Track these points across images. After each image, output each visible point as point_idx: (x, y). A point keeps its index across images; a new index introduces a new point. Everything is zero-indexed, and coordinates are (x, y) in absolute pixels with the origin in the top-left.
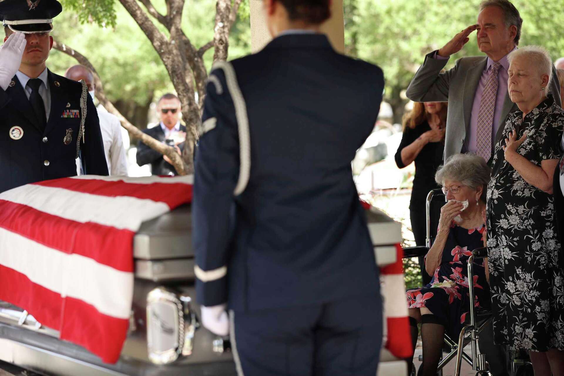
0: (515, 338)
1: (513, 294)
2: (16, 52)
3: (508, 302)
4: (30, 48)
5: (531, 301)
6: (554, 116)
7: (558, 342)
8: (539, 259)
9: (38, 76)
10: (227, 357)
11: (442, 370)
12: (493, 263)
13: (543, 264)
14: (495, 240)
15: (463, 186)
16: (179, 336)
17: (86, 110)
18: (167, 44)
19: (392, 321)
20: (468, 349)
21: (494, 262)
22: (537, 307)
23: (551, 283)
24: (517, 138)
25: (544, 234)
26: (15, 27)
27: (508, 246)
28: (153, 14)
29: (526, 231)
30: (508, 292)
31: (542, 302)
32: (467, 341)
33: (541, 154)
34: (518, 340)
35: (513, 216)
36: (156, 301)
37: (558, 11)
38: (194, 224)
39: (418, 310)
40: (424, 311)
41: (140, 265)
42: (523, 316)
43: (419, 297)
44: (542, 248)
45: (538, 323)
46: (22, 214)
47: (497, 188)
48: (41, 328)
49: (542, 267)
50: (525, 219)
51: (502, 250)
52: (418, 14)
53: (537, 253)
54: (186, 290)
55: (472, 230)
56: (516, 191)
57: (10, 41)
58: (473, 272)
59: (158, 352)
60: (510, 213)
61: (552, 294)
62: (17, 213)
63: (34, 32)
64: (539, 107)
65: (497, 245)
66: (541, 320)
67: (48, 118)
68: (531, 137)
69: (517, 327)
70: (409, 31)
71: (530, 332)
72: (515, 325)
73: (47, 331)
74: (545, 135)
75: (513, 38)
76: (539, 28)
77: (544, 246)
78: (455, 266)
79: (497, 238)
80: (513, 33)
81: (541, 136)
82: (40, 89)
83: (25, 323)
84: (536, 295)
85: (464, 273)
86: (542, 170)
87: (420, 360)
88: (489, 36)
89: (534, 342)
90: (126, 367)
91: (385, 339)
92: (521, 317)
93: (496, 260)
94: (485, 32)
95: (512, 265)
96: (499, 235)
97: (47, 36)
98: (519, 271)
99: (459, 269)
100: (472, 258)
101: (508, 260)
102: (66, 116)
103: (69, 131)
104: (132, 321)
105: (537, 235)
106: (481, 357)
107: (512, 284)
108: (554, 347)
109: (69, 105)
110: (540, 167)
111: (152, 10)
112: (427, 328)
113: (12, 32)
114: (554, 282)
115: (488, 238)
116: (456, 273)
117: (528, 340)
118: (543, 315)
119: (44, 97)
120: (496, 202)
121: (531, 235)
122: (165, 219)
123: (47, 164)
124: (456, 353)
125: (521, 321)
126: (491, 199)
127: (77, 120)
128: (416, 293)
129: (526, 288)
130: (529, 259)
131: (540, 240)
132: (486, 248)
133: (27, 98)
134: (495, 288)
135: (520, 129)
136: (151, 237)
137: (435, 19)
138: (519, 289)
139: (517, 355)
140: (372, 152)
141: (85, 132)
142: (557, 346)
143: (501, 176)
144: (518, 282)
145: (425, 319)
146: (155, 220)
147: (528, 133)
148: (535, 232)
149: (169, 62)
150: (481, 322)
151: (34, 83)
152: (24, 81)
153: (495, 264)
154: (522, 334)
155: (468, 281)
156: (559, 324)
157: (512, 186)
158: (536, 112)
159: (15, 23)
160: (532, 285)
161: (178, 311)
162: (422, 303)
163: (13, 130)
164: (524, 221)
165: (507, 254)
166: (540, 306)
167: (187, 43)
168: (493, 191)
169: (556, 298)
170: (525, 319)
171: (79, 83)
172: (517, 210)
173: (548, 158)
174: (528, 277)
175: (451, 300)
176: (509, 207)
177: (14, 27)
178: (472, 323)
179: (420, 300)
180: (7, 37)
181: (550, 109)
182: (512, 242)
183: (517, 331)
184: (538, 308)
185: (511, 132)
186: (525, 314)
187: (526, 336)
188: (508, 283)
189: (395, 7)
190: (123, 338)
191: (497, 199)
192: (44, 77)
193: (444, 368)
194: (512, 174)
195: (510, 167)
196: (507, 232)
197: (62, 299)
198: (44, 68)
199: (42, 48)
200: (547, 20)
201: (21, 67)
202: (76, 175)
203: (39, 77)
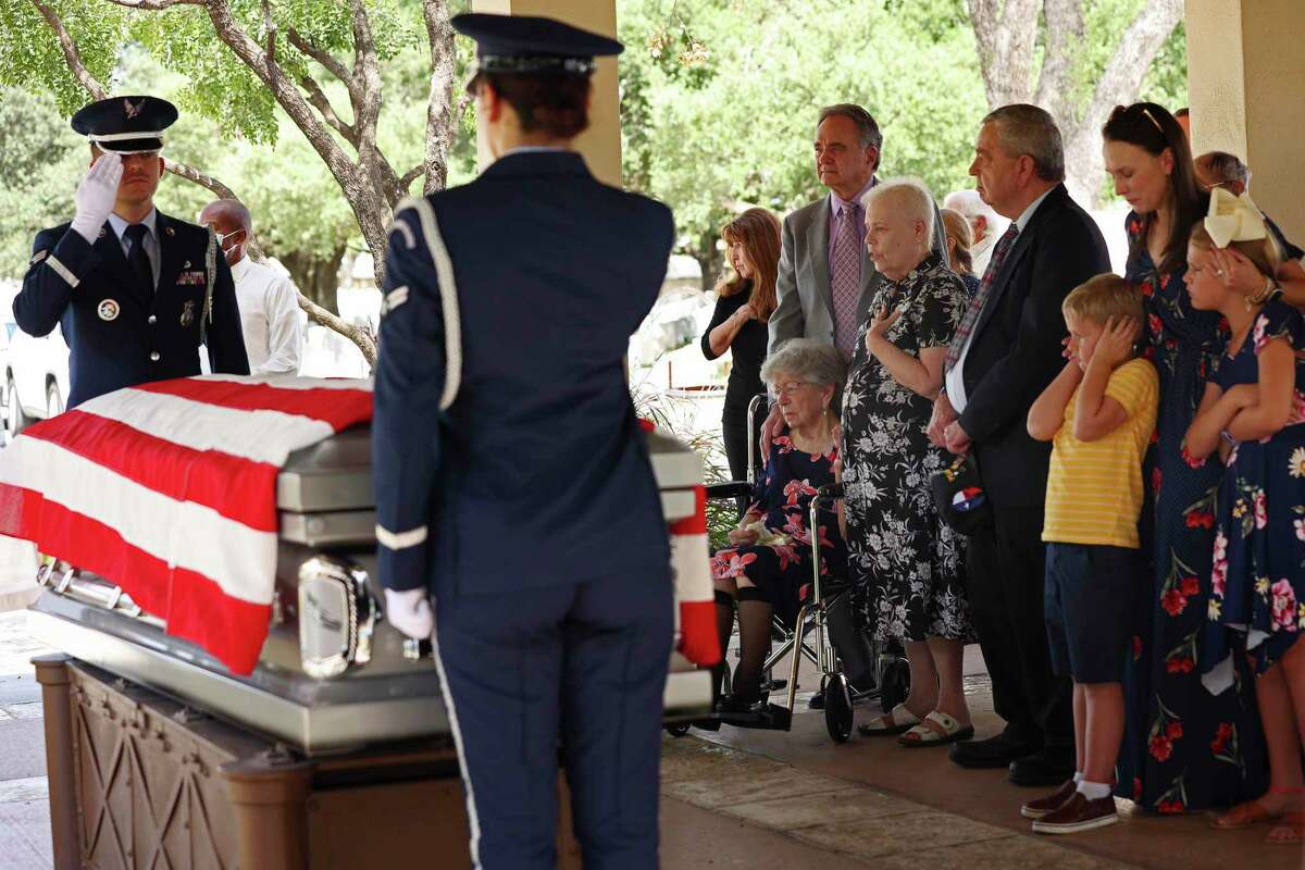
0: (880, 619)
1: (878, 553)
2: (107, 185)
3: (869, 565)
4: (127, 177)
5: (903, 564)
6: (937, 281)
7: (946, 626)
8: (917, 500)
9: (142, 219)
10: (425, 666)
11: (771, 671)
12: (851, 506)
13: (922, 508)
14: (853, 471)
15: (805, 383)
16: (350, 633)
17: (214, 272)
18: (353, 169)
19: (687, 608)
20: (811, 639)
21: (853, 504)
22: (912, 573)
23: (934, 535)
24: (888, 315)
25: (925, 461)
26: (106, 145)
27: (872, 479)
28: (331, 123)
29: (898, 457)
30: (870, 549)
31: (920, 566)
32: (809, 627)
33: (918, 340)
34: (883, 623)
35: (879, 433)
36: (314, 576)
37: (949, 124)
38: (375, 458)
39: (733, 580)
40: (743, 582)
41: (288, 520)
42: (893, 587)
43: (735, 560)
44: (921, 483)
45: (913, 596)
46: (113, 436)
47: (855, 390)
48: (140, 614)
49: (920, 512)
50: (898, 437)
51: (863, 485)
52: (741, 126)
53: (913, 491)
54: (361, 560)
55: (816, 455)
56: (885, 395)
57: (98, 166)
58: (819, 521)
59: (317, 659)
60: (875, 429)
61: (936, 554)
62: (105, 434)
63: (136, 152)
64: (918, 269)
65: (857, 479)
66: (917, 593)
67: (156, 285)
68: (905, 314)
69: (883, 602)
70: (728, 151)
71: (902, 610)
72: (880, 599)
73: (150, 619)
74: (923, 310)
75: (872, 164)
76: (922, 148)
77: (924, 479)
78: (791, 511)
79: (856, 468)
80: (871, 158)
81: (917, 312)
82: (145, 239)
83: (117, 606)
84: (911, 555)
85: (805, 523)
86: (921, 363)
87: (737, 655)
88: (838, 163)
89: (906, 626)
90: (270, 678)
91: (677, 637)
92: (889, 588)
93: (855, 502)
94: (831, 156)
95: (878, 507)
96: (858, 463)
97: (156, 157)
98: (887, 517)
99: (797, 517)
100: (818, 499)
101: (872, 500)
102: (184, 283)
103: (189, 305)
104: (277, 606)
105: (914, 463)
106: (830, 652)
107: (876, 536)
108: (939, 634)
109: (189, 264)
110: (918, 358)
111: (331, 117)
112: (746, 607)
113: (102, 153)
114: (940, 535)
115: (843, 468)
116: (792, 522)
117: (899, 622)
118: (921, 585)
119: (150, 253)
120: (854, 412)
121: (905, 462)
122: (327, 446)
123: (155, 358)
124: (791, 646)
125: (890, 594)
126: (848, 408)
127: (200, 288)
128: (731, 554)
129: (897, 544)
130: (902, 499)
131: (918, 470)
132: (841, 484)
133: (124, 256)
134: (854, 545)
135: (893, 302)
136: (303, 476)
137: (766, 134)
138: (888, 545)
139: (885, 649)
140: (671, 329)
141: (213, 306)
142: (943, 632)
143: (861, 375)
144: (886, 535)
145: (744, 593)
146: (312, 448)
147: (903, 308)
148: (912, 459)
149: (354, 196)
150: (831, 598)
151: (136, 231)
152: (120, 228)
153: (854, 508)
154: (890, 613)
155: (812, 536)
156: (948, 598)
157: (877, 388)
158: (914, 275)
159: (107, 138)
160: (906, 539)
161: (348, 595)
162: (739, 570)
163: (104, 306)
164: (895, 440)
165: (870, 492)
166: (916, 571)
167: (385, 167)
168: (850, 397)
169: (942, 559)
170: (896, 591)
171: (204, 229)
172: (885, 424)
173: (928, 346)
174: (900, 526)
175: (783, 564)
176: (874, 419)
177: (104, 144)
178: (817, 601)
179: (736, 564)
180: (95, 160)
181: (934, 272)
182: (878, 472)
183: (883, 609)
184: (912, 575)
185: (880, 308)
186: (896, 583)
187: (897, 617)
188: (871, 536)
189: (707, 116)
190: (264, 635)
191: (856, 408)
192: (150, 222)
193: (773, 668)
194: (879, 370)
195: (875, 362)
196: (871, 458)
197: (169, 571)
198: (151, 207)
199: (147, 176)
200: (932, 136)
201: (116, 206)
202: (199, 373)
203: (143, 222)
